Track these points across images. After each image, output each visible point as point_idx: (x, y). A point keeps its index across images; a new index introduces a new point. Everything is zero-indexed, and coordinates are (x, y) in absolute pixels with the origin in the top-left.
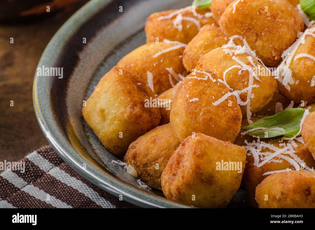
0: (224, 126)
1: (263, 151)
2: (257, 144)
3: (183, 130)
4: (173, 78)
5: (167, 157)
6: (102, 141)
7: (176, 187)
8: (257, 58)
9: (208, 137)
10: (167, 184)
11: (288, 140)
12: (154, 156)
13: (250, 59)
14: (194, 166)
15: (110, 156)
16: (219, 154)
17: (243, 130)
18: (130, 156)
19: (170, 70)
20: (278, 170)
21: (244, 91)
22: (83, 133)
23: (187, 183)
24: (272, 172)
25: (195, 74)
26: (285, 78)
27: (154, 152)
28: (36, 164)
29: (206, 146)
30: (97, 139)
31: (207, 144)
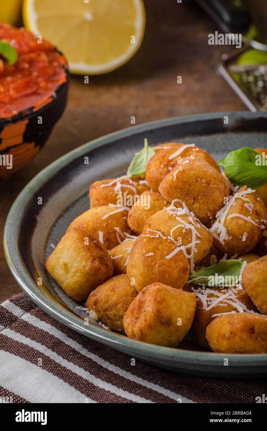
0: (176, 276)
1: (209, 296)
2: (203, 291)
3: (140, 280)
4: (120, 237)
5: (127, 303)
6: (65, 290)
7: (139, 329)
8: (195, 218)
10: (130, 326)
12: (114, 302)
13: (190, 219)
14: (155, 311)
15: (73, 303)
16: (175, 300)
17: (189, 279)
18: (91, 303)
19: (117, 229)
20: (224, 312)
21: (189, 246)
23: (149, 325)
24: (219, 315)
25: (147, 232)
26: (221, 235)
27: (114, 298)
28: (9, 311)
29: (164, 293)
30: (60, 288)
31: (165, 292)
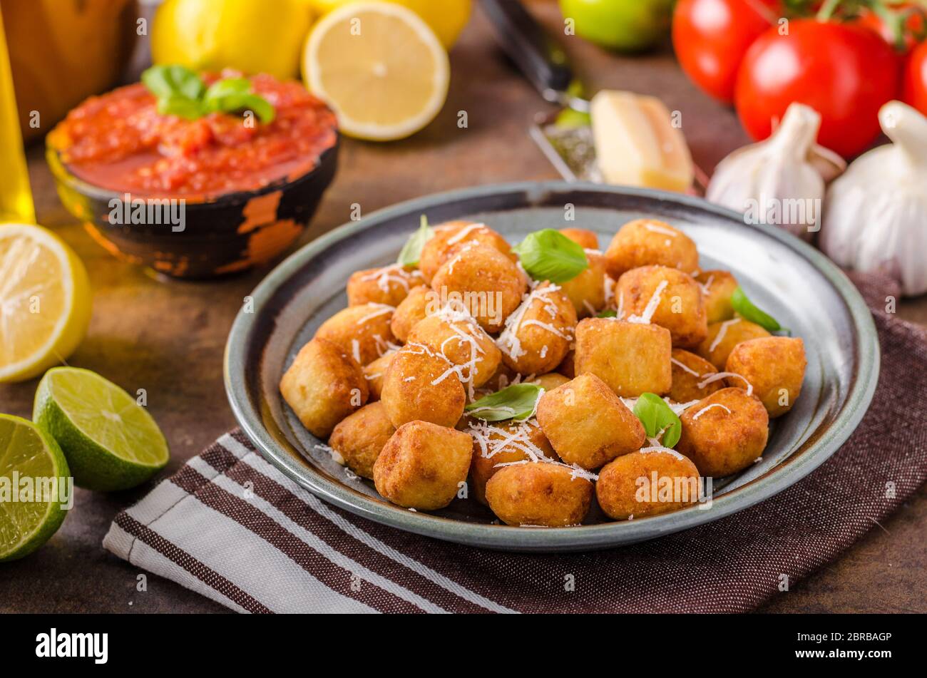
0: (446, 409)
1: (491, 438)
2: (484, 429)
3: (397, 414)
4: (381, 347)
5: (380, 444)
6: (303, 422)
7: (392, 485)
8: (478, 326)
9: (429, 423)
10: (381, 479)
11: (520, 423)
12: (363, 442)
13: (470, 327)
14: (413, 461)
15: (313, 439)
16: (443, 446)
17: (466, 411)
18: (335, 441)
19: (378, 337)
20: (511, 462)
21: (466, 365)
22: (281, 413)
23: (406, 480)
24: (504, 465)
25: (409, 347)
26: (513, 349)
27: (364, 437)
28: (228, 449)
29: (427, 437)
30: (297, 419)
31: (428, 434)
